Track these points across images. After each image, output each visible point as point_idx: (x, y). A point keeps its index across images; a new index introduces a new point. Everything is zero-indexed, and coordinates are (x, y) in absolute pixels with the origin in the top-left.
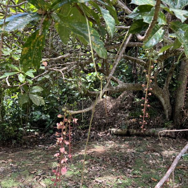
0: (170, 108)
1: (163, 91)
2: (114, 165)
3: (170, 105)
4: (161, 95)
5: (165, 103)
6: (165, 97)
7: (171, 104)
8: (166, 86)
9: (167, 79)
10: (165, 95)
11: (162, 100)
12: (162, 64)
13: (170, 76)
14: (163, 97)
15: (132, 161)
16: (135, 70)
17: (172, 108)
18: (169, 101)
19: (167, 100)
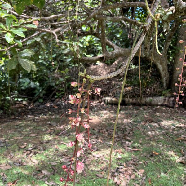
0: (168, 76)
1: (161, 58)
2: (111, 137)
3: (168, 72)
4: (159, 61)
5: (163, 70)
6: (163, 64)
7: (168, 71)
8: (164, 52)
9: (166, 45)
10: (163, 62)
11: (160, 67)
13: (169, 41)
14: (161, 63)
15: (131, 133)
16: (131, 35)
17: (170, 75)
18: (166, 67)
19: (165, 67)
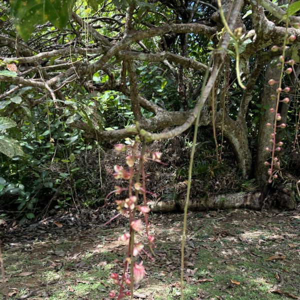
0: (249, 156)
1: (237, 125)
2: (162, 265)
3: (249, 150)
4: (233, 132)
5: (241, 148)
6: (240, 135)
7: (250, 148)
8: (242, 116)
9: (244, 101)
10: (240, 132)
11: (236, 141)
12: (246, 64)
13: (249, 95)
14: (237, 135)
15: (193, 255)
17: (252, 155)
18: (246, 141)
19: (244, 140)
